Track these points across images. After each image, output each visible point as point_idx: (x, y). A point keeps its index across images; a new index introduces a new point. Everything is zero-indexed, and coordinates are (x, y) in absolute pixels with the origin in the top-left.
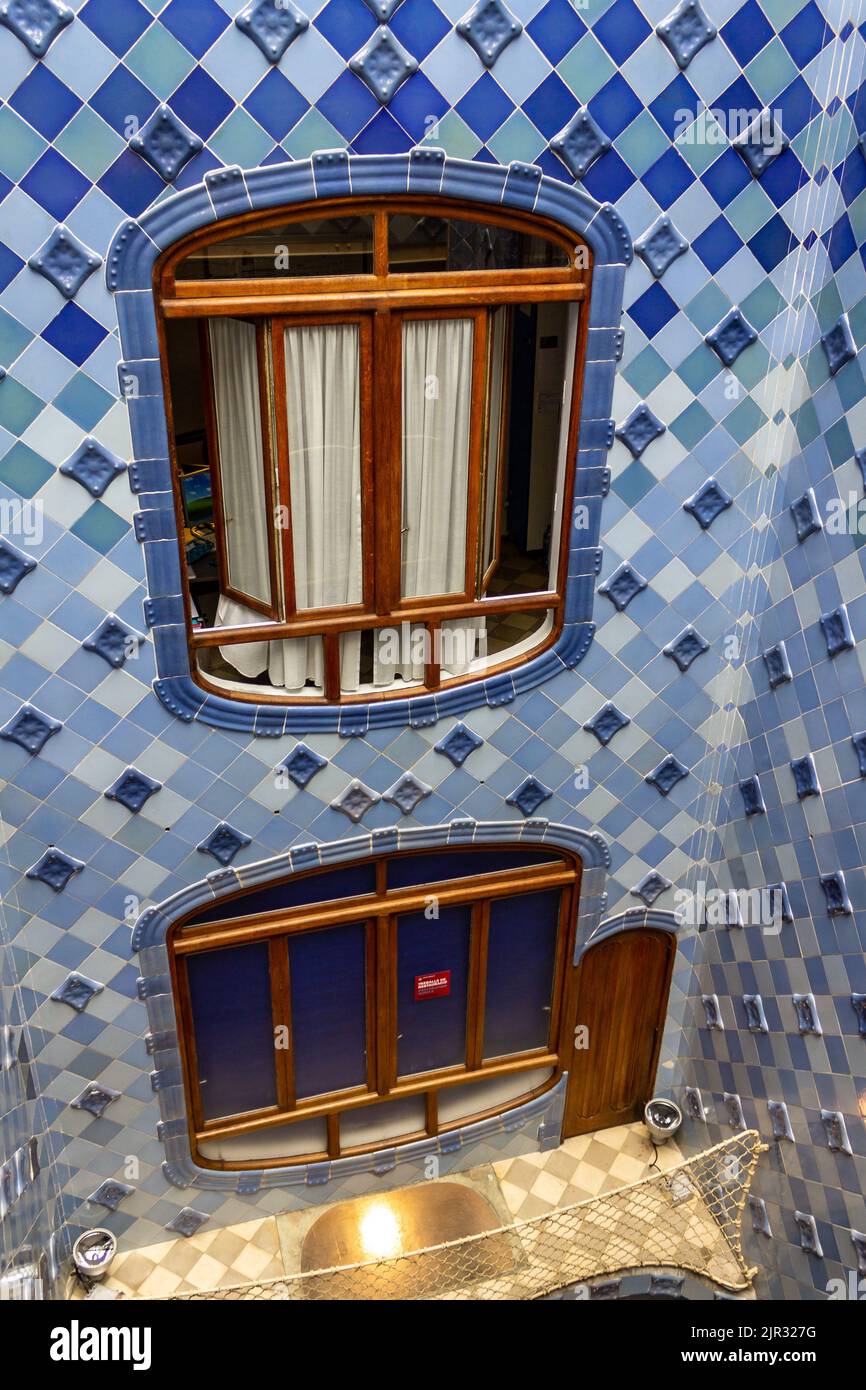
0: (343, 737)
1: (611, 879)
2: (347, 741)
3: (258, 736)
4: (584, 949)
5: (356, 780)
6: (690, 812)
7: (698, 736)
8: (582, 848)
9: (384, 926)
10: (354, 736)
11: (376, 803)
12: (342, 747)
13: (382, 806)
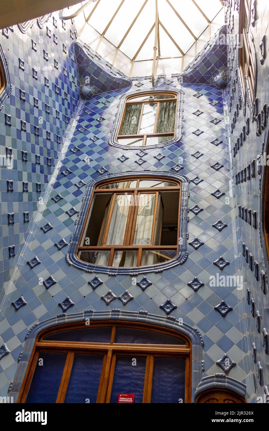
0: (109, 275)
1: (206, 354)
2: (110, 277)
3: (86, 272)
4: (196, 392)
5: (110, 290)
6: (238, 327)
7: (233, 295)
8: (191, 334)
9: (110, 354)
10: (112, 275)
11: (115, 299)
12: (108, 279)
13: (117, 300)
